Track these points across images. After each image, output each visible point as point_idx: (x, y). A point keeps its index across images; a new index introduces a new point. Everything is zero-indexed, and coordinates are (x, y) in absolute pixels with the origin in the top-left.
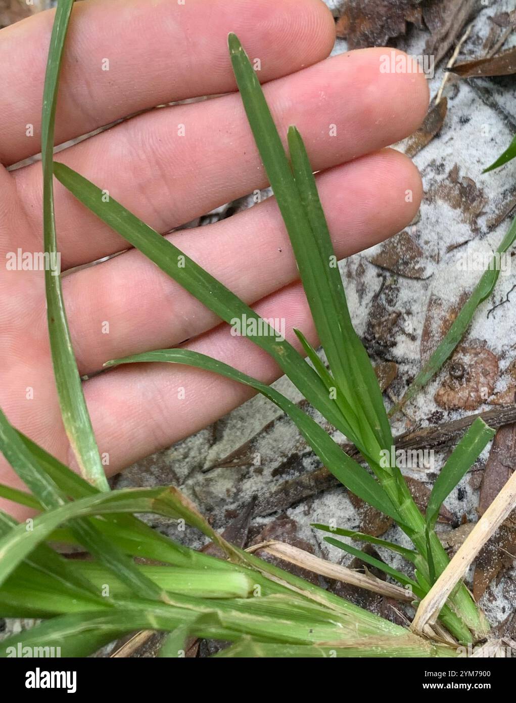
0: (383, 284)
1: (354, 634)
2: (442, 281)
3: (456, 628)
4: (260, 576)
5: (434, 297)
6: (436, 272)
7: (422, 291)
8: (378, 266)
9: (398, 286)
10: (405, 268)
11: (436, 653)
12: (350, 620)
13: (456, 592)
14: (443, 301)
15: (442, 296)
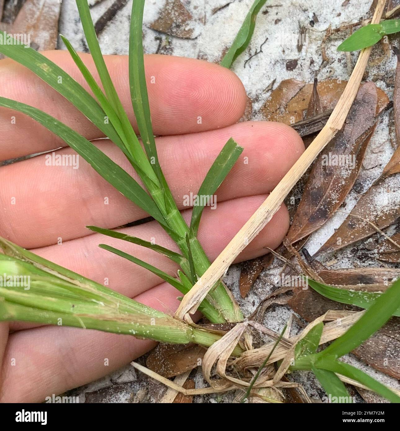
0: (160, 46)
1: (115, 311)
2: (208, 39)
3: (214, 318)
4: (32, 266)
5: (201, 54)
6: (203, 32)
7: (192, 50)
8: (156, 31)
9: (172, 46)
10: (177, 30)
11: (192, 334)
12: (112, 300)
13: (214, 289)
14: (209, 56)
15: (208, 52)
